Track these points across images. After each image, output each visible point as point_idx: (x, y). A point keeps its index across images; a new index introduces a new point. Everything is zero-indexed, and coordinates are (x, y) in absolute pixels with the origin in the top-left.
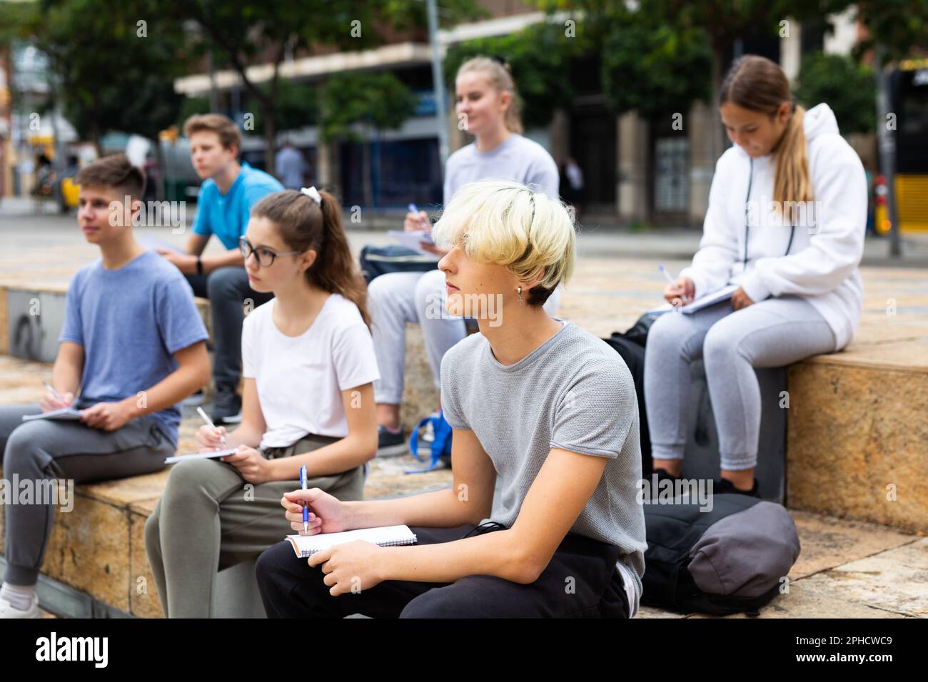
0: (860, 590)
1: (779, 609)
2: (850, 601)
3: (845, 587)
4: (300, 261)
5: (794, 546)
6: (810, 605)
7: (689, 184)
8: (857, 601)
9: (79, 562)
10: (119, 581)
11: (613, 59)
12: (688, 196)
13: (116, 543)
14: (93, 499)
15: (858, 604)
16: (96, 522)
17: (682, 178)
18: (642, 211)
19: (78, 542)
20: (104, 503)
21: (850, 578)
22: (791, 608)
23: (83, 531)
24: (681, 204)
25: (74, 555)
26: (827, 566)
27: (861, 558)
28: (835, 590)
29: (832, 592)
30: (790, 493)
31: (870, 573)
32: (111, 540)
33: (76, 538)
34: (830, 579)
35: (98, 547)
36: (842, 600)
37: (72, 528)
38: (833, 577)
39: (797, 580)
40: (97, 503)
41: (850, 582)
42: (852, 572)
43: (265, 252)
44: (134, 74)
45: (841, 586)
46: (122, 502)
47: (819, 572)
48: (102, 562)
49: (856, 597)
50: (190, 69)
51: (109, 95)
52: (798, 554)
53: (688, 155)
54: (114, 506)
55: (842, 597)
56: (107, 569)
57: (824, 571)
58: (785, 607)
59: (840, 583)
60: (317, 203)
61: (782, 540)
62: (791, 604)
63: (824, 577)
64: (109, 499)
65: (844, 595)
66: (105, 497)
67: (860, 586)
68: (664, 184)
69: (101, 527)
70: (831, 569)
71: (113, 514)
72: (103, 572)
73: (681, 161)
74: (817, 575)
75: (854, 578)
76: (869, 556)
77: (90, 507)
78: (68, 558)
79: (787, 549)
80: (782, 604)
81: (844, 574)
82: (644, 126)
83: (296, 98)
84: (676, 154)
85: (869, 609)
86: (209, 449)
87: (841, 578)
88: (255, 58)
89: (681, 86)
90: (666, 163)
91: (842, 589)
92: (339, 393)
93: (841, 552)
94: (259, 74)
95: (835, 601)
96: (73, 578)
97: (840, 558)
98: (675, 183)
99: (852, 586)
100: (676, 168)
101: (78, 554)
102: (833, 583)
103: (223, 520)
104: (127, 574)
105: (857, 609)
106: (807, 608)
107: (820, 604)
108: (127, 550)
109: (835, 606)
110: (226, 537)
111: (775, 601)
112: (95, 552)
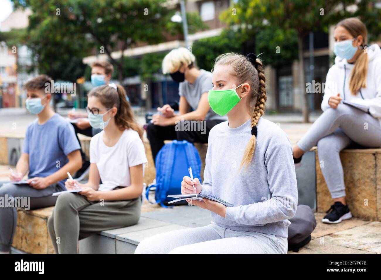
0: (343, 241)
1: (307, 249)
2: (338, 245)
3: (337, 240)
4: (111, 113)
5: (313, 223)
6: (320, 247)
7: (293, 95)
8: (341, 245)
9: (28, 242)
10: (44, 249)
11: (260, 44)
12: (293, 100)
13: (42, 233)
14: (33, 215)
15: (341, 246)
16: (35, 225)
17: (290, 92)
18: (274, 107)
19: (28, 234)
20: (37, 217)
21: (339, 237)
22: (313, 248)
23: (29, 229)
24: (290, 103)
25: (26, 239)
26: (331, 233)
27: (345, 230)
28: (333, 241)
29: (331, 242)
30: (318, 206)
31: (348, 235)
32: (40, 232)
33: (27, 232)
34: (331, 238)
35: (36, 236)
36: (335, 245)
37: (25, 228)
38: (332, 237)
39: (317, 238)
40: (35, 217)
41: (339, 238)
42: (341, 235)
43: (95, 111)
44: (66, 56)
45: (335, 240)
46: (44, 216)
47: (327, 235)
48: (37, 241)
49: (340, 244)
50: (88, 54)
51: (57, 65)
52: (316, 226)
53: (292, 83)
54: (41, 218)
55: (335, 244)
56: (39, 244)
57: (329, 235)
58: (310, 248)
59: (335, 239)
60: (115, 89)
61: (308, 220)
62: (313, 247)
63: (329, 237)
64: (39, 215)
65: (336, 243)
66: (38, 214)
67: (343, 240)
68: (283, 95)
69: (36, 227)
70: (332, 234)
71: (41, 221)
72: (37, 245)
73: (290, 86)
74: (326, 236)
75: (341, 237)
76: (349, 229)
77: (32, 219)
78: (24, 241)
79: (310, 223)
80: (309, 247)
81: (337, 236)
82: (274, 72)
83: (132, 64)
84: (287, 83)
85: (345, 248)
86: (71, 189)
87: (335, 237)
88: (114, 49)
89: (288, 55)
90: (284, 86)
91: (335, 241)
92: (129, 168)
93: (337, 228)
94: (116, 55)
95: (332, 245)
96: (26, 249)
97: (336, 230)
98: (288, 95)
99: (340, 240)
100: (288, 89)
101: (28, 239)
102: (331, 239)
103: (80, 218)
104: (46, 245)
105: (340, 248)
106: (320, 248)
107: (325, 246)
108: (46, 236)
109: (331, 247)
110: (82, 225)
111: (306, 246)
112: (34, 238)
